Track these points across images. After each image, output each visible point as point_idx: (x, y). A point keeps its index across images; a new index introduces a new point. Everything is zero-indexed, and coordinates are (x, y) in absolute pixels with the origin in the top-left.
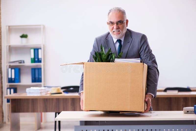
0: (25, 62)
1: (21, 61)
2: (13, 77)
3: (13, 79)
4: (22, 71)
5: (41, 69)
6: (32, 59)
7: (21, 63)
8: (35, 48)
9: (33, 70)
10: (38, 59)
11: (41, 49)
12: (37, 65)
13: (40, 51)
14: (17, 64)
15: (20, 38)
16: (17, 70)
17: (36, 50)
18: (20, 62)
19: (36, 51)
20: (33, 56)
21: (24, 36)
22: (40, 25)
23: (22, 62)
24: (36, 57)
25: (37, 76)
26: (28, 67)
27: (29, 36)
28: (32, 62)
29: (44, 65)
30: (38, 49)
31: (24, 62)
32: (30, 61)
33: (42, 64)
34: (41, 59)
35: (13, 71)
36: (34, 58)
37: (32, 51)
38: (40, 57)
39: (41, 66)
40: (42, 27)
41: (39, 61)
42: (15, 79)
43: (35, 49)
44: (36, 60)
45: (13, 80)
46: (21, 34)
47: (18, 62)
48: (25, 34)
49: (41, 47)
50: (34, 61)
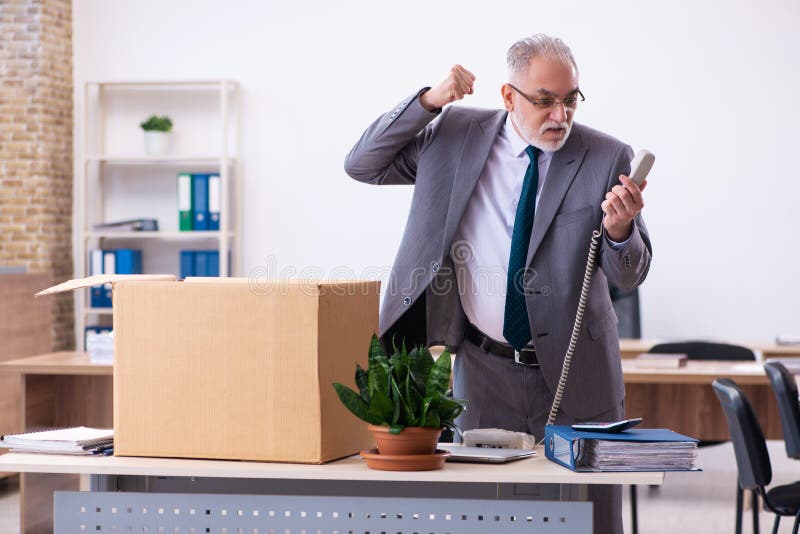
0: (161, 225)
1: (141, 221)
3: (109, 290)
4: (147, 261)
5: (216, 254)
6: (182, 213)
7: (140, 229)
8: (196, 171)
9: (189, 259)
10: (208, 214)
11: (217, 175)
12: (209, 241)
13: (213, 182)
14: (126, 233)
15: (141, 132)
16: (126, 257)
17: (200, 181)
18: (138, 225)
19: (200, 183)
20: (185, 204)
21: (154, 125)
22: (218, 83)
23: (150, 226)
24: (200, 206)
26: (170, 245)
27: (177, 126)
28: (183, 228)
29: (231, 242)
30: (206, 177)
31: (155, 226)
32: (175, 221)
33: (222, 236)
34: (218, 214)
35: (110, 258)
36: (193, 212)
37: (185, 183)
38: (214, 207)
39: (216, 241)
40: (224, 90)
41: (211, 224)
43: (194, 178)
44: (200, 217)
45: (109, 295)
46: (145, 118)
47: (128, 227)
48: (160, 114)
49: (218, 167)
50: (188, 222)
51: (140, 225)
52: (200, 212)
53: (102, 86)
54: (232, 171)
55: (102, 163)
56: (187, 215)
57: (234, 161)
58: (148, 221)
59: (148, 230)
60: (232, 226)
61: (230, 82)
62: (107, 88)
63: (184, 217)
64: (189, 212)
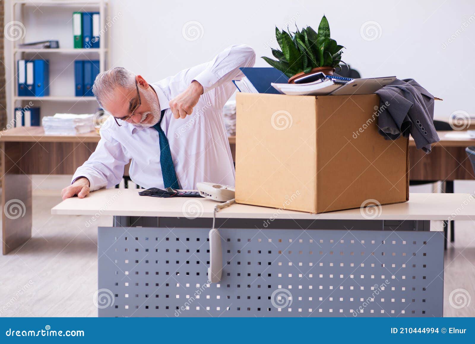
0: (61, 44)
1: (50, 42)
2: (30, 81)
3: (30, 85)
4: (52, 67)
5: (98, 62)
6: (75, 37)
7: (49, 47)
8: (84, 11)
9: (80, 65)
10: (92, 38)
11: (98, 13)
12: (90, 54)
13: (95, 17)
14: (40, 50)
16: (40, 64)
17: (87, 16)
18: (48, 44)
19: (87, 18)
20: (78, 32)
23: (54, 45)
24: (87, 33)
25: (88, 80)
26: (67, 57)
28: (76, 46)
29: (106, 53)
30: (91, 14)
31: (57, 45)
32: (71, 42)
33: (101, 51)
35: (30, 66)
36: (83, 36)
37: (77, 18)
38: (96, 33)
39: (98, 54)
41: (94, 44)
42: (33, 85)
43: (82, 15)
44: (87, 40)
45: (30, 88)
47: (41, 45)
50: (80, 43)
52: (86, 36)
54: (106, 10)
55: (23, 5)
57: (107, 4)
58: (53, 41)
59: (54, 48)
60: (106, 46)
63: (77, 39)
64: (80, 36)
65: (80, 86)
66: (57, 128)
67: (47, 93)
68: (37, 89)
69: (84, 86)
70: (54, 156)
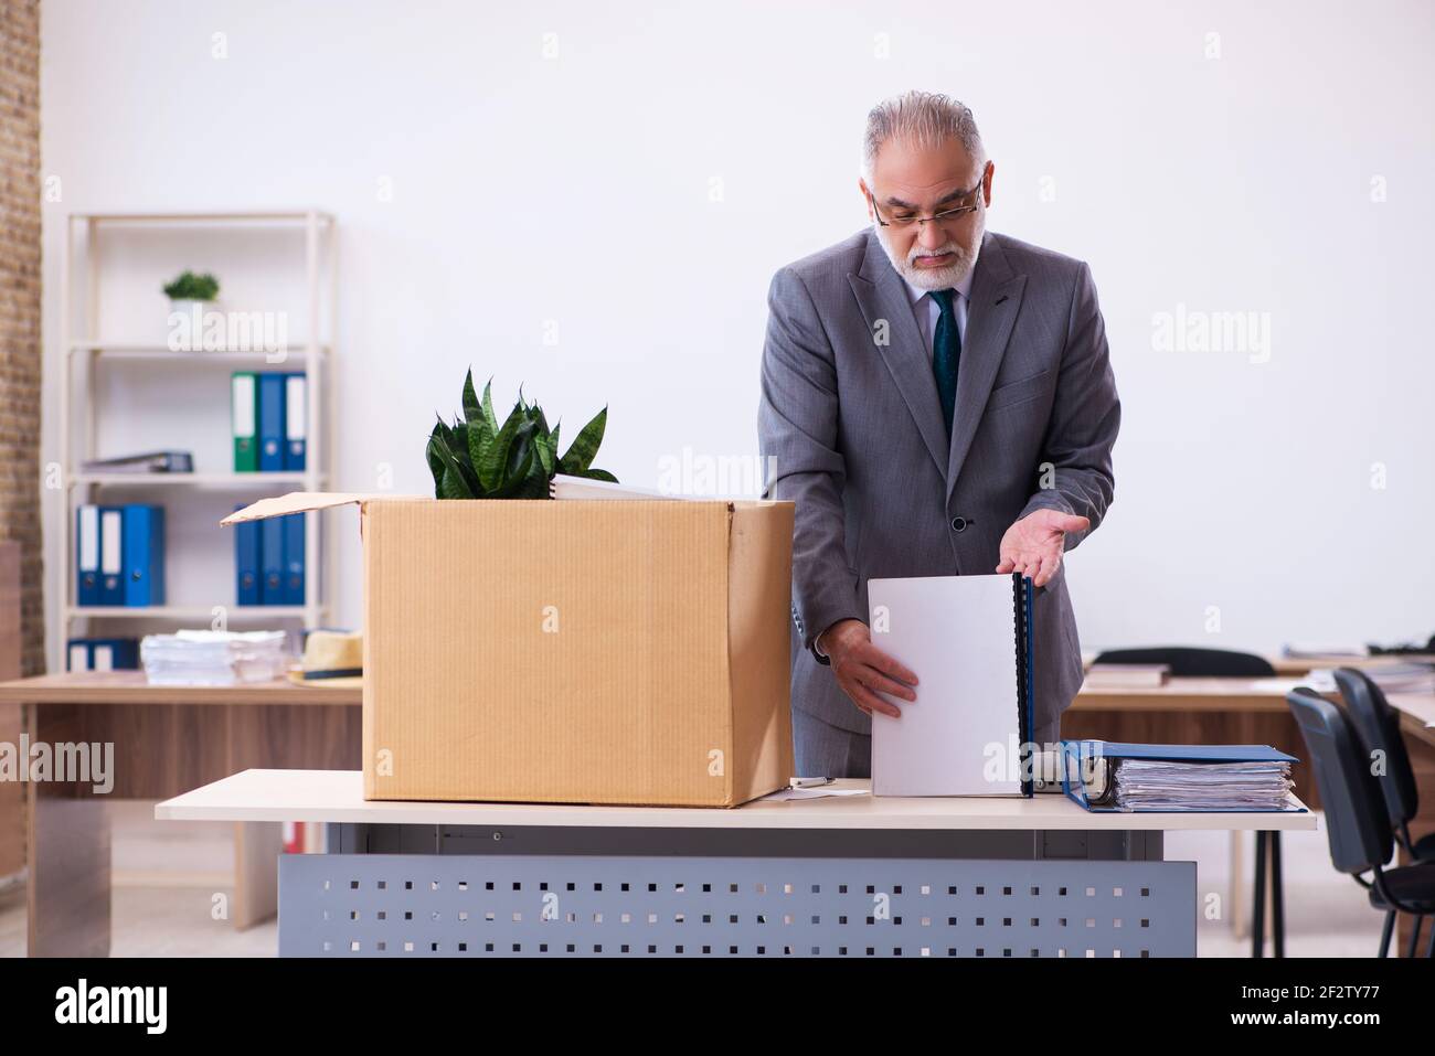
0: (198, 462)
1: (167, 455)
2: (112, 564)
3: (110, 576)
4: (173, 528)
6: (238, 442)
7: (165, 470)
8: (264, 368)
10: (285, 443)
11: (302, 374)
13: (295, 386)
14: (141, 477)
15: (165, 301)
16: (141, 518)
17: (272, 385)
18: (163, 462)
19: (271, 389)
20: (246, 427)
21: (189, 288)
22: (302, 216)
23: (178, 463)
24: (271, 430)
25: (272, 561)
26: (216, 497)
27: (227, 291)
28: (240, 466)
30: (282, 378)
31: (188, 464)
32: (227, 455)
33: (308, 480)
34: (303, 442)
35: (112, 522)
36: (259, 439)
37: (245, 389)
38: (295, 430)
40: (312, 227)
41: (291, 459)
42: (121, 577)
43: (259, 379)
44: (271, 448)
45: (111, 583)
46: (171, 276)
47: (144, 466)
48: (199, 270)
49: (304, 362)
50: (252, 457)
51: (162, 462)
52: (270, 439)
53: (93, 220)
54: (324, 368)
55: (95, 353)
56: (247, 443)
57: (326, 351)
58: (177, 455)
59: (178, 471)
60: (324, 466)
61: (321, 215)
62: (101, 225)
63: (243, 446)
64: (251, 439)
65: (249, 579)
66: (183, 667)
67: (159, 598)
68: (130, 583)
69: (261, 577)
70: (174, 748)
